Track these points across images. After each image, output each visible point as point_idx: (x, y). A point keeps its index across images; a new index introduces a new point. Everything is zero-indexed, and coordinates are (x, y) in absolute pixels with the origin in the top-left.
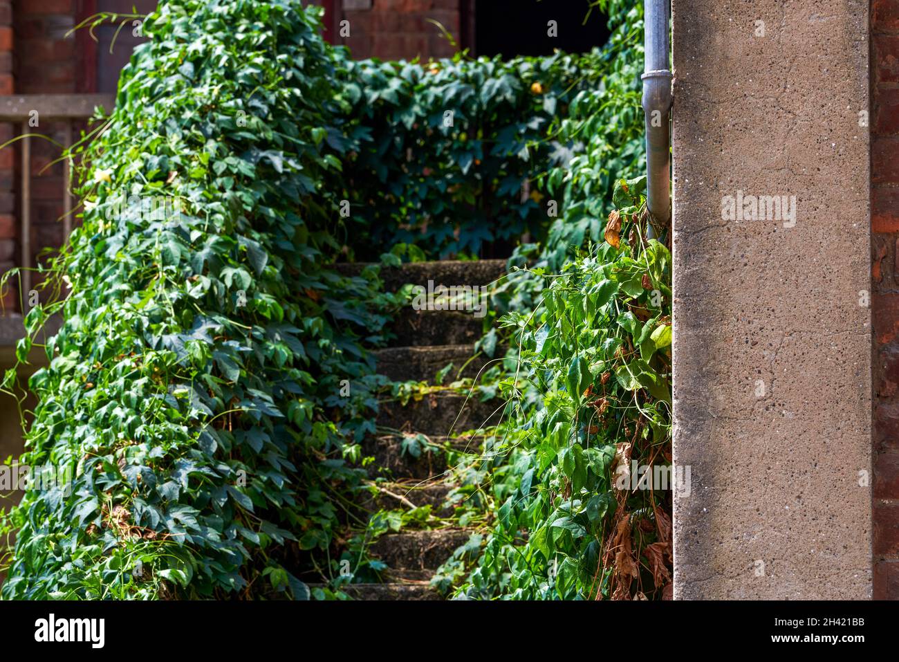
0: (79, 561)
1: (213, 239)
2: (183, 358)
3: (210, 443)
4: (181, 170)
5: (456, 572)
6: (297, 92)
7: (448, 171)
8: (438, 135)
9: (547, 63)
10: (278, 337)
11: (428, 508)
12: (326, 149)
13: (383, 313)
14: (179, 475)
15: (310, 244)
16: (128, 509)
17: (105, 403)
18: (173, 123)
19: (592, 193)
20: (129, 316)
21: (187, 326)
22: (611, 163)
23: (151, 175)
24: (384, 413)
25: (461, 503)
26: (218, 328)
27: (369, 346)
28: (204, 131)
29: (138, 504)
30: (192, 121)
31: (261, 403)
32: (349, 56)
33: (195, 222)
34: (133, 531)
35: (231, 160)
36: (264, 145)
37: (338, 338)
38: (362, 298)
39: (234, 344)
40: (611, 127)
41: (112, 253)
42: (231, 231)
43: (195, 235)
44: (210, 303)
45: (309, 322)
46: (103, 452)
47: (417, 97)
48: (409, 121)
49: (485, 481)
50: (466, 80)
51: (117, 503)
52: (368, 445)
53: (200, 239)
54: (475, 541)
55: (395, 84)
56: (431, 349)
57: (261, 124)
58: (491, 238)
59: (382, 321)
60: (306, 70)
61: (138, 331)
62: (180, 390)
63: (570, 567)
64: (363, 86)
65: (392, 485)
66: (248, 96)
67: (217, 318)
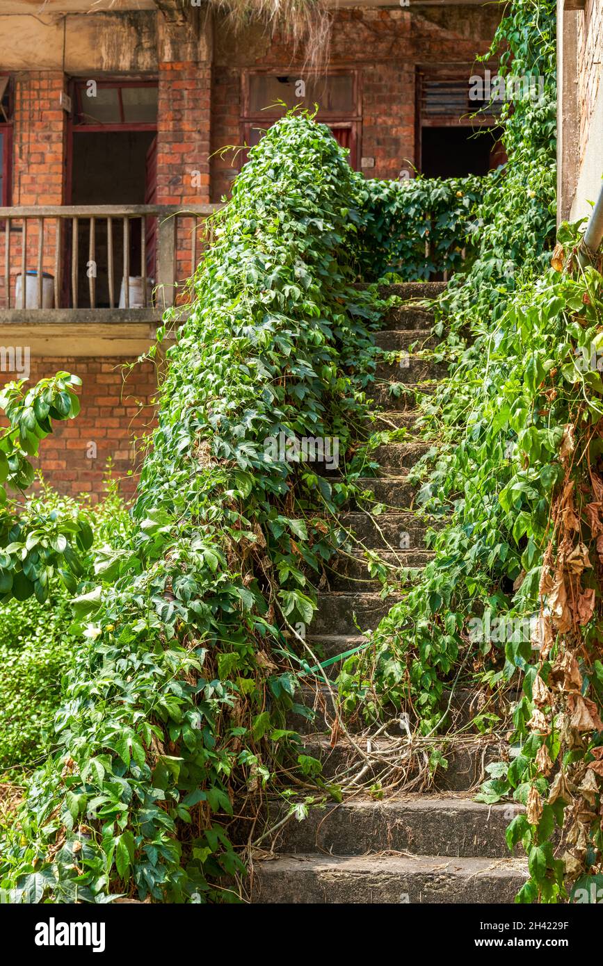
0: (173, 483)
1: (278, 268)
2: (254, 343)
3: (269, 396)
4: (263, 228)
5: (422, 472)
6: (333, 187)
7: (413, 236)
8: (408, 218)
9: (465, 181)
10: (317, 327)
11: (404, 429)
12: (349, 221)
13: (379, 311)
14: (246, 420)
15: (339, 272)
16: (211, 444)
17: (203, 370)
18: (260, 202)
19: (498, 245)
20: (223, 314)
21: (259, 321)
22: (508, 228)
23: (245, 231)
24: (379, 369)
25: (425, 426)
26: (278, 322)
27: (371, 330)
28: (278, 207)
29: (217, 440)
30: (271, 201)
31: (304, 369)
32: (363, 177)
33: (269, 257)
34: (213, 459)
35: (293, 223)
36: (313, 215)
37: (354, 325)
38: (367, 303)
39: (289, 332)
40: (508, 208)
41: (218, 276)
42: (290, 264)
43: (268, 265)
44: (275, 306)
45: (336, 317)
46: (197, 404)
47: (398, 198)
48: (393, 210)
49: (439, 412)
50: (423, 190)
51: (203, 439)
52: (369, 390)
53: (271, 268)
54: (433, 451)
55: (386, 191)
56: (406, 332)
57: (312, 204)
58: (435, 271)
59: (378, 315)
60: (338, 176)
61: (229, 324)
62: (252, 362)
63: (525, 520)
64: (370, 192)
65: (384, 414)
66: (304, 188)
67: (278, 316)
